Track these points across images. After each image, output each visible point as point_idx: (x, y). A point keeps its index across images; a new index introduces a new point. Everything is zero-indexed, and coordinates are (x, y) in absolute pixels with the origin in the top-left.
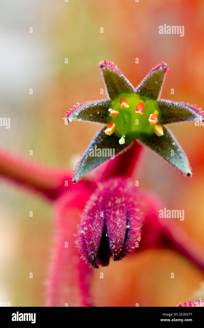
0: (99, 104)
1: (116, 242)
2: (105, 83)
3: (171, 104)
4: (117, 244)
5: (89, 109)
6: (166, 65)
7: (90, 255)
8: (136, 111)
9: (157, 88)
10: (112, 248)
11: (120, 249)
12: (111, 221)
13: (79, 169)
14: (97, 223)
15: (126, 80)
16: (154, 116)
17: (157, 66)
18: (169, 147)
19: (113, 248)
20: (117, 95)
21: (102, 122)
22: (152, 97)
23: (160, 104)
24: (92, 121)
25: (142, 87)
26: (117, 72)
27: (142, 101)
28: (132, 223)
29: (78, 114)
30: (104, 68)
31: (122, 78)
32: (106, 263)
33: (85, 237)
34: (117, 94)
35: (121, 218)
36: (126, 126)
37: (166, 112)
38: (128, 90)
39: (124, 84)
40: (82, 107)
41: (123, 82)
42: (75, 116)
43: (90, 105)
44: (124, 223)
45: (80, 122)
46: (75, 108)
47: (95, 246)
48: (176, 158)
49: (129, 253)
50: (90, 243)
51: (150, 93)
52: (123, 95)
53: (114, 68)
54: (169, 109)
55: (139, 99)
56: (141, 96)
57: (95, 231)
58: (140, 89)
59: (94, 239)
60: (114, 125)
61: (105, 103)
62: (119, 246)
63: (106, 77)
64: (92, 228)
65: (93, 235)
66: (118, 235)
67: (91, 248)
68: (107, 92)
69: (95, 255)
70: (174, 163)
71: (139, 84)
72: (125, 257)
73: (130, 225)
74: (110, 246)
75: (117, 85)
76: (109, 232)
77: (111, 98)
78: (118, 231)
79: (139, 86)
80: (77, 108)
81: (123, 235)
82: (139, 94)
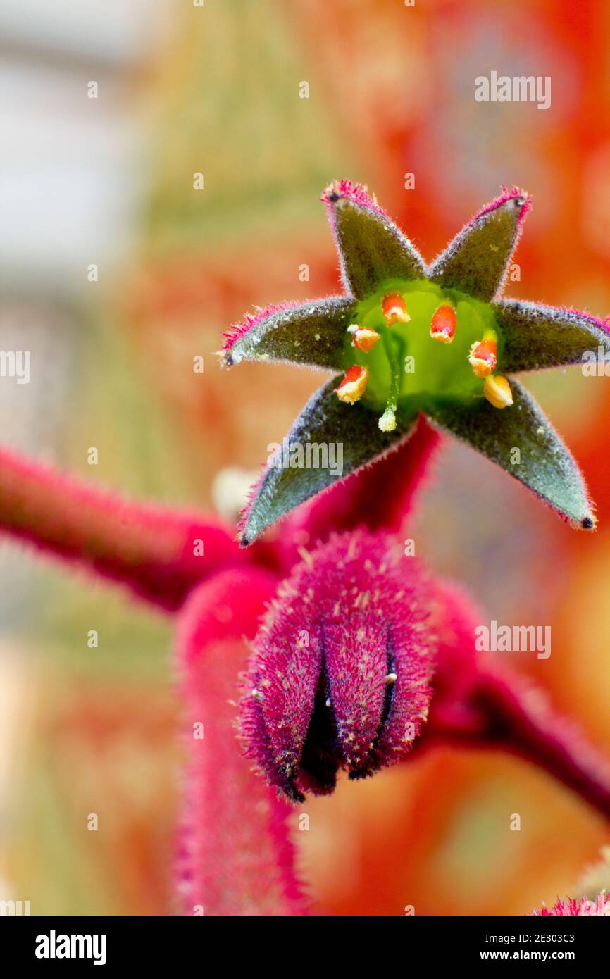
0: (320, 310)
1: (356, 723)
2: (339, 250)
3: (535, 314)
4: (359, 729)
5: (291, 325)
6: (525, 195)
7: (280, 761)
8: (431, 332)
9: (494, 265)
10: (343, 740)
11: (367, 743)
12: (342, 658)
13: (257, 504)
14: (298, 668)
15: (401, 240)
16: (486, 347)
17: (498, 199)
18: (525, 439)
19: (346, 741)
20: (375, 283)
21: (326, 364)
22: (480, 290)
23: (503, 311)
24: (299, 360)
25: (449, 260)
26: (376, 216)
27: (447, 303)
28: (403, 666)
29: (259, 340)
30: (340, 203)
31: (391, 234)
32: (325, 785)
33: (265, 709)
34: (374, 281)
35: (371, 651)
36: (397, 377)
37: (520, 337)
38: (407, 271)
39: (397, 251)
40: (271, 318)
41: (393, 246)
42: (250, 347)
43: (296, 312)
44: (379, 667)
45: (265, 363)
46: (249, 322)
47: (295, 735)
48: (549, 473)
49: (394, 755)
50: (280, 727)
51: (472, 278)
52: (390, 284)
53: (369, 202)
54: (527, 326)
55: (440, 297)
56: (445, 289)
57: (294, 691)
58: (444, 267)
59: (292, 715)
60: (364, 374)
61: (339, 306)
62: (365, 736)
63: (343, 230)
64: (284, 681)
65: (289, 703)
66: (364, 703)
67: (282, 741)
68: (346, 275)
69: (296, 761)
70: (541, 490)
71: (440, 253)
72: (383, 767)
73: (398, 671)
74: (338, 734)
75: (376, 254)
76: (334, 693)
77: (354, 294)
78: (361, 689)
79: (441, 258)
80: (254, 321)
81: (376, 701)
82: (438, 283)
